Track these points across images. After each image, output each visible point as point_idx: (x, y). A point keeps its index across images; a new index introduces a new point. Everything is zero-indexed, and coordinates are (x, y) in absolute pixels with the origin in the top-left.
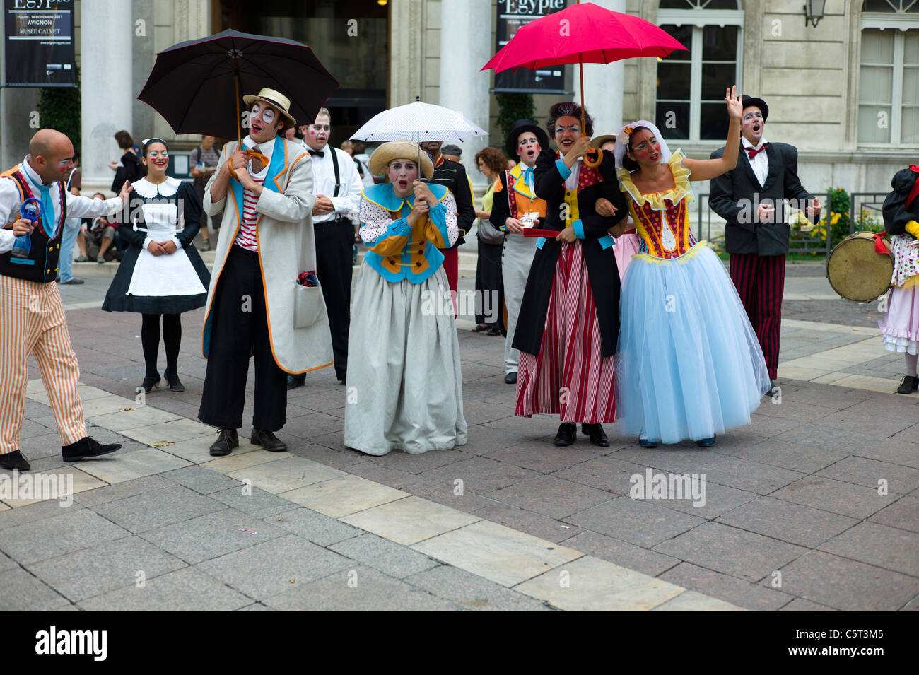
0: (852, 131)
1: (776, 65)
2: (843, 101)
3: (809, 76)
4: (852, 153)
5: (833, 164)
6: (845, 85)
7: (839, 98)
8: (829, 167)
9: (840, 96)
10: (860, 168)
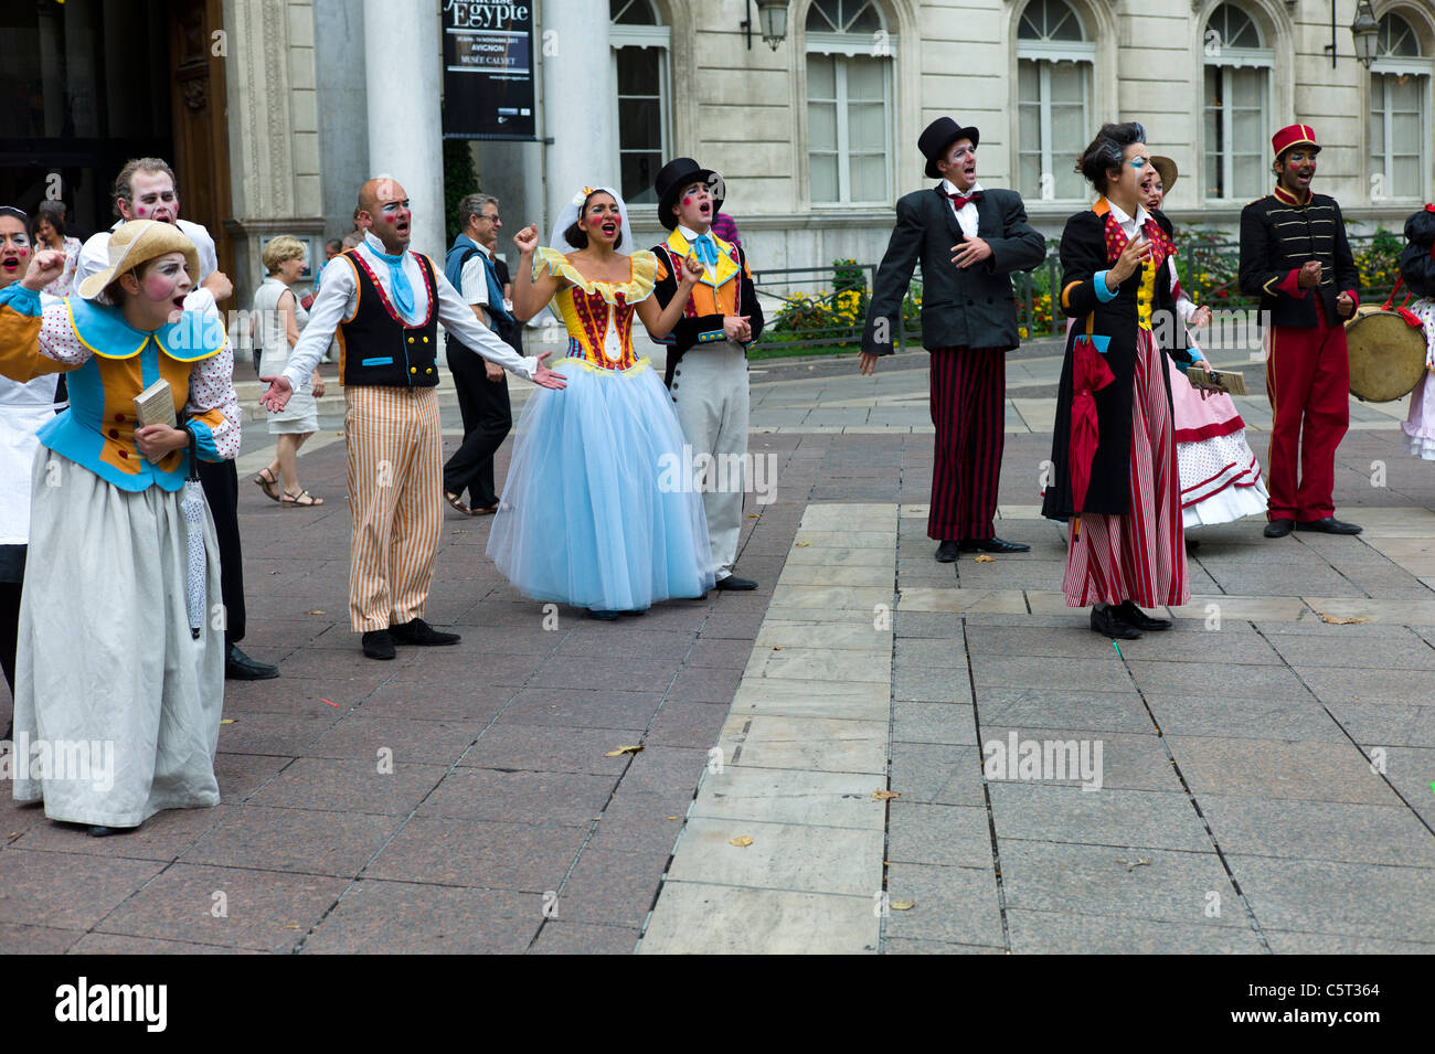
0: (804, 187)
1: (714, 102)
2: (793, 147)
3: (753, 115)
4: (809, 216)
5: (786, 231)
6: (793, 126)
7: (786, 144)
8: (782, 234)
9: (788, 142)
10: (816, 235)
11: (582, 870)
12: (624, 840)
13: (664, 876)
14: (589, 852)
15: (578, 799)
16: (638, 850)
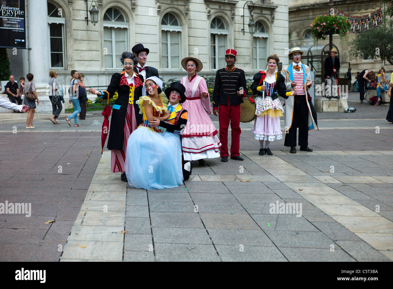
0: (103, 63)
1: (78, 39)
2: (100, 53)
3: (89, 43)
4: (104, 72)
5: (98, 75)
6: (100, 47)
9: (98, 51)
10: (106, 77)
11: (37, 257)
12: (49, 247)
13: (60, 258)
14: (39, 251)
15: (36, 236)
16: (53, 250)
